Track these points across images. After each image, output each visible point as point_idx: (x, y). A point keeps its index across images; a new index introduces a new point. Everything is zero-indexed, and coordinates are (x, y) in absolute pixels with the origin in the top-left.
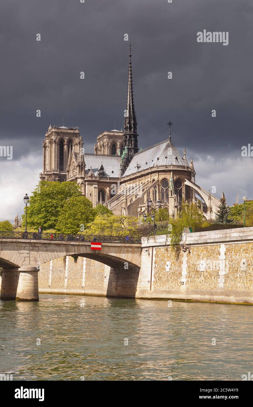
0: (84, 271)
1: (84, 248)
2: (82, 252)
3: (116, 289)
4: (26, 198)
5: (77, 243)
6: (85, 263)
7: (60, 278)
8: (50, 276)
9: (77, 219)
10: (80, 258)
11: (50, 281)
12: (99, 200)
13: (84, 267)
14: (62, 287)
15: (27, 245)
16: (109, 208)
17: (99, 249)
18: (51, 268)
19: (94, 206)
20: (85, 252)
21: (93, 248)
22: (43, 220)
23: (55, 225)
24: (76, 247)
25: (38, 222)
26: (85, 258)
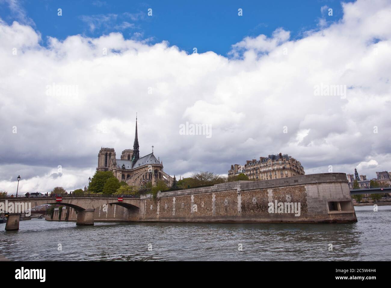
0: (115, 211)
1: (115, 200)
2: (114, 202)
3: (129, 218)
4: (90, 179)
5: (112, 198)
6: (115, 207)
7: (104, 214)
8: (100, 213)
9: (112, 188)
10: (113, 205)
11: (99, 215)
12: (122, 179)
13: (115, 209)
14: (105, 218)
15: (90, 200)
16: (126, 182)
17: (122, 201)
18: (100, 210)
19: (120, 181)
20: (115, 202)
21: (119, 201)
22: (97, 188)
23: (102, 191)
24: (111, 200)
25: (95, 189)
26: (115, 205)
